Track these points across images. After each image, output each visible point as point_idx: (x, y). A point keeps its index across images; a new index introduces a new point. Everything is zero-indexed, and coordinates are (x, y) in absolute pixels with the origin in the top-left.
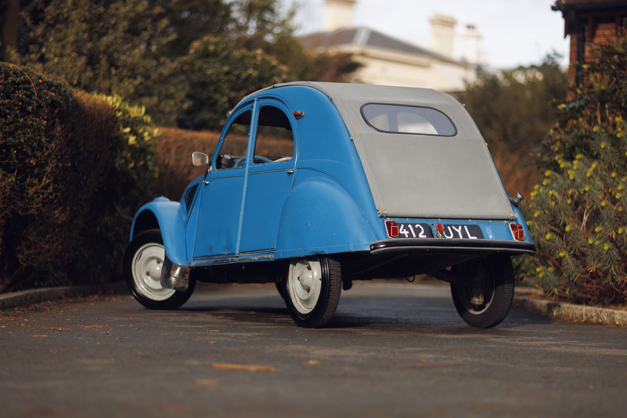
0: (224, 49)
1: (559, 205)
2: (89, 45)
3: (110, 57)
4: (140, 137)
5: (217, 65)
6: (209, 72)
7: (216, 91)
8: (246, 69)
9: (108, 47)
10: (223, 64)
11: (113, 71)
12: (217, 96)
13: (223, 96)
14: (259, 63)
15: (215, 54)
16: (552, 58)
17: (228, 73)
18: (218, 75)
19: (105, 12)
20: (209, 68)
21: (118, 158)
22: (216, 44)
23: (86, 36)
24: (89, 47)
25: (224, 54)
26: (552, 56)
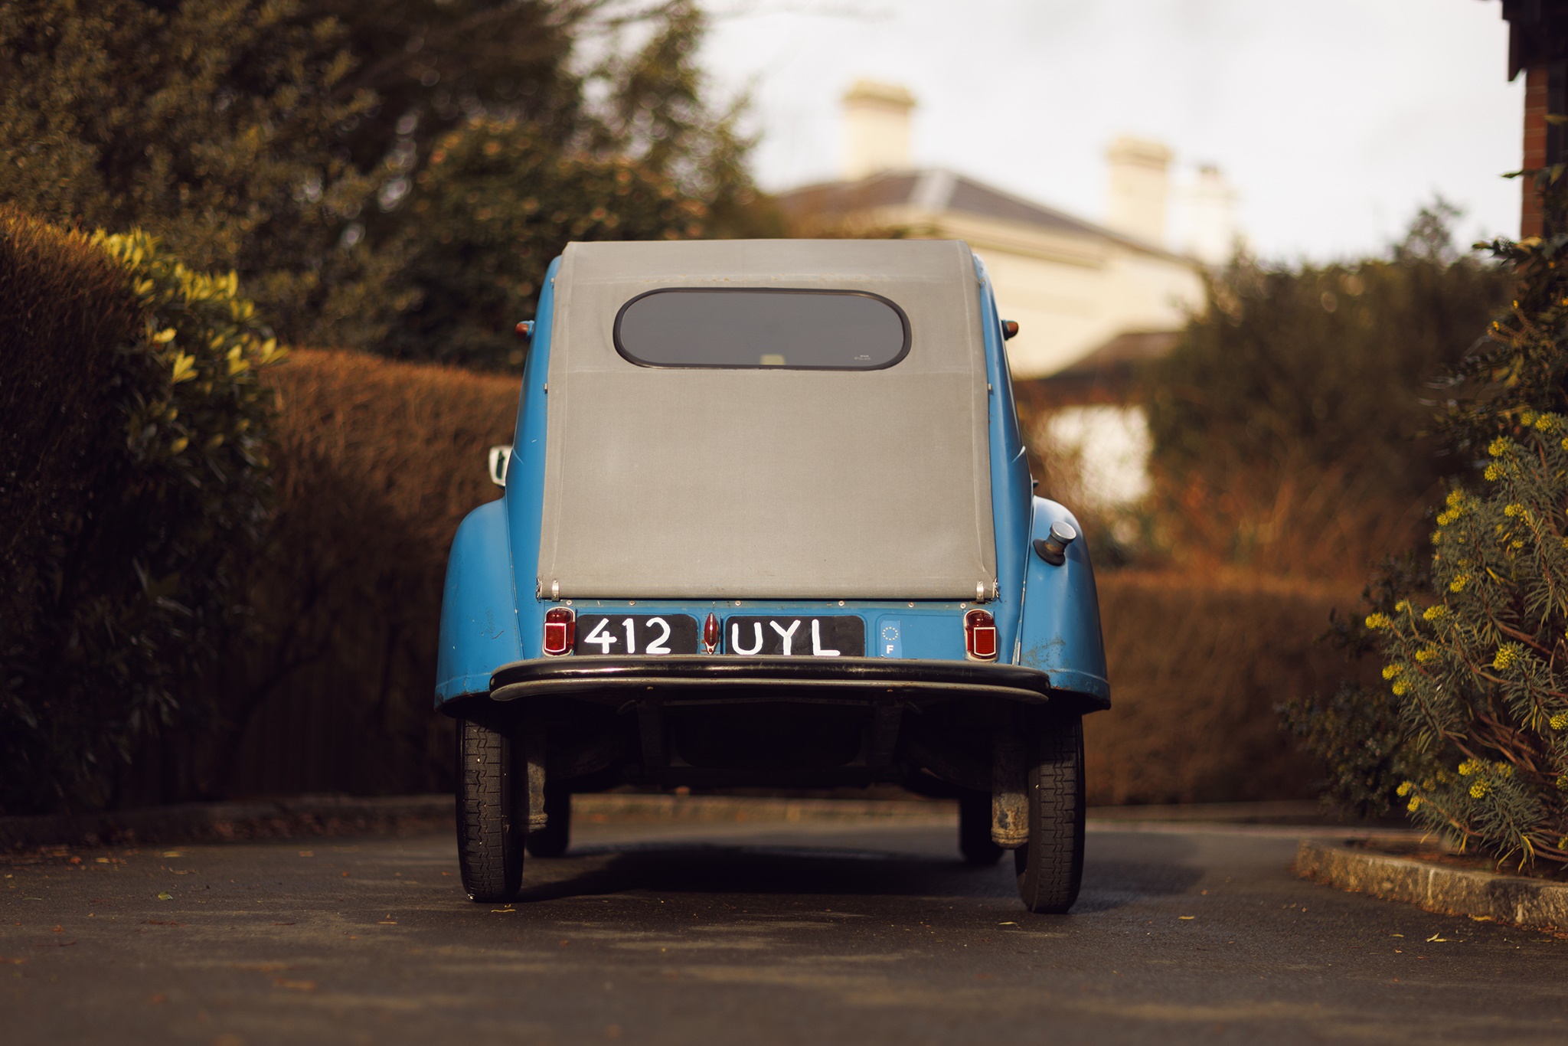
0: (527, 154)
1: (1536, 554)
2: (117, 115)
3: (177, 150)
4: (209, 361)
5: (508, 197)
6: (484, 215)
7: (501, 269)
8: (588, 208)
9: (169, 120)
10: (523, 196)
11: (185, 194)
12: (504, 283)
13: (520, 281)
14: (624, 193)
15: (501, 168)
16: (1434, 219)
17: (535, 220)
18: (508, 223)
19: (168, 24)
20: (484, 206)
21: (135, 420)
22: (505, 139)
23: (111, 92)
24: (115, 122)
25: (526, 167)
26: (1432, 211)
